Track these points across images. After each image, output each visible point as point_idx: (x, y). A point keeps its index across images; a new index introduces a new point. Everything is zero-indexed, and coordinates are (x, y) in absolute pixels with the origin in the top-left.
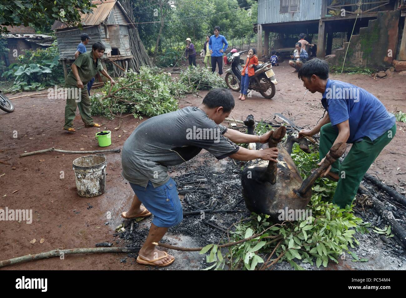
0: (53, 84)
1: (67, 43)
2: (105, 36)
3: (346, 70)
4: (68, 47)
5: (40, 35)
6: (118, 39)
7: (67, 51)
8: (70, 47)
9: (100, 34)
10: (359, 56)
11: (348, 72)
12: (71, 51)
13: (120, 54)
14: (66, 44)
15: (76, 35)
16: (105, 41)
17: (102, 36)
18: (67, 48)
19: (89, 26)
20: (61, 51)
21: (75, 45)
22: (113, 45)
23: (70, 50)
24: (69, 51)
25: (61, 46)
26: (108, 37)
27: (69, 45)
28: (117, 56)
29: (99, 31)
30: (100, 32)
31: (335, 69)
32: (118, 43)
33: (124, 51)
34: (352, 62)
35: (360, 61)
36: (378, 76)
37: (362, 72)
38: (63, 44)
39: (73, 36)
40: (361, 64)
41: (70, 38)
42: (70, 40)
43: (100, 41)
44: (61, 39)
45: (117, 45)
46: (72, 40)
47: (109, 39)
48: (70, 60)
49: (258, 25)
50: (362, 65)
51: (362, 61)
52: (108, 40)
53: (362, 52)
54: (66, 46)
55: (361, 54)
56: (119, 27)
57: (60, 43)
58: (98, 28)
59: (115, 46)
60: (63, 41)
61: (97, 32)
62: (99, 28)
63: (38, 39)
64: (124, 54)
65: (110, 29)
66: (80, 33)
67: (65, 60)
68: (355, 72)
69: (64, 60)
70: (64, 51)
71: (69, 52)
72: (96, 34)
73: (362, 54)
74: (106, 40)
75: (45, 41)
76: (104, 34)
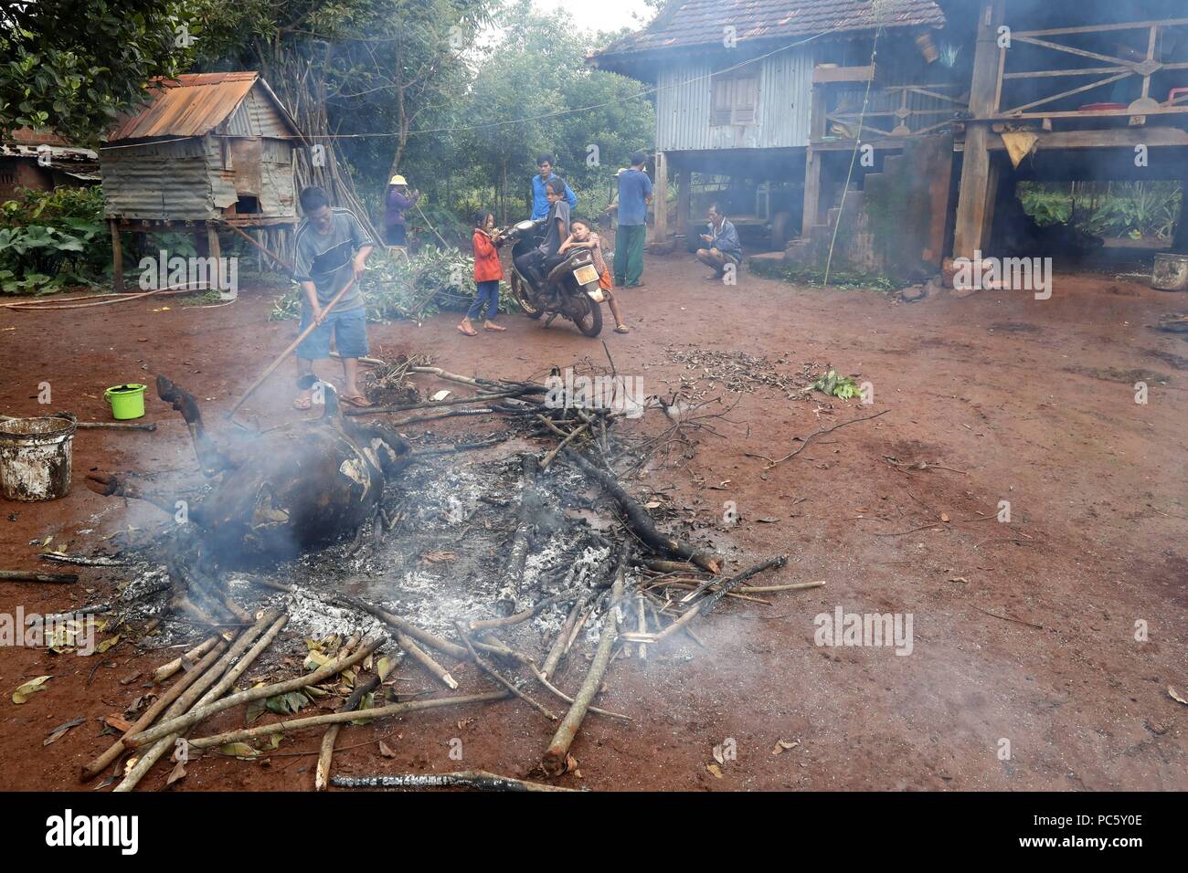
0: (84, 281)
1: (123, 177)
2: (219, 164)
3: (836, 278)
4: (126, 186)
5: (83, 151)
6: (254, 173)
7: (122, 197)
8: (131, 186)
9: (208, 158)
10: (866, 244)
11: (841, 284)
12: (133, 197)
13: (262, 211)
14: (122, 180)
15: (148, 159)
16: (219, 176)
17: (212, 165)
18: (124, 190)
19: (179, 137)
20: (109, 196)
21: (142, 183)
22: (244, 188)
23: (132, 194)
24: (127, 197)
25: (110, 183)
26: (229, 166)
27: (129, 183)
28: (252, 216)
29: (204, 152)
30: (207, 153)
31: (809, 274)
32: (257, 183)
33: (273, 203)
34: (850, 259)
35: (868, 258)
36: (903, 298)
37: (873, 285)
38: (115, 180)
39: (139, 159)
40: (870, 263)
41: (132, 165)
42: (131, 169)
43: (206, 175)
44: (111, 165)
45: (252, 188)
46: (135, 170)
47: (234, 172)
48: (130, 220)
49: (657, 153)
50: (873, 266)
51: (871, 256)
52: (230, 174)
53: (873, 235)
54: (121, 183)
55: (868, 241)
56: (259, 144)
57: (108, 175)
58: (203, 144)
59: (249, 191)
60: (114, 171)
61: (200, 154)
62: (206, 142)
63: (75, 162)
64: (275, 212)
65: (238, 147)
66: (157, 154)
67: (118, 221)
68: (855, 284)
69: (114, 220)
70: (115, 197)
71: (127, 200)
72: (196, 159)
73: (872, 240)
74: (223, 173)
75: (91, 167)
76: (218, 160)
